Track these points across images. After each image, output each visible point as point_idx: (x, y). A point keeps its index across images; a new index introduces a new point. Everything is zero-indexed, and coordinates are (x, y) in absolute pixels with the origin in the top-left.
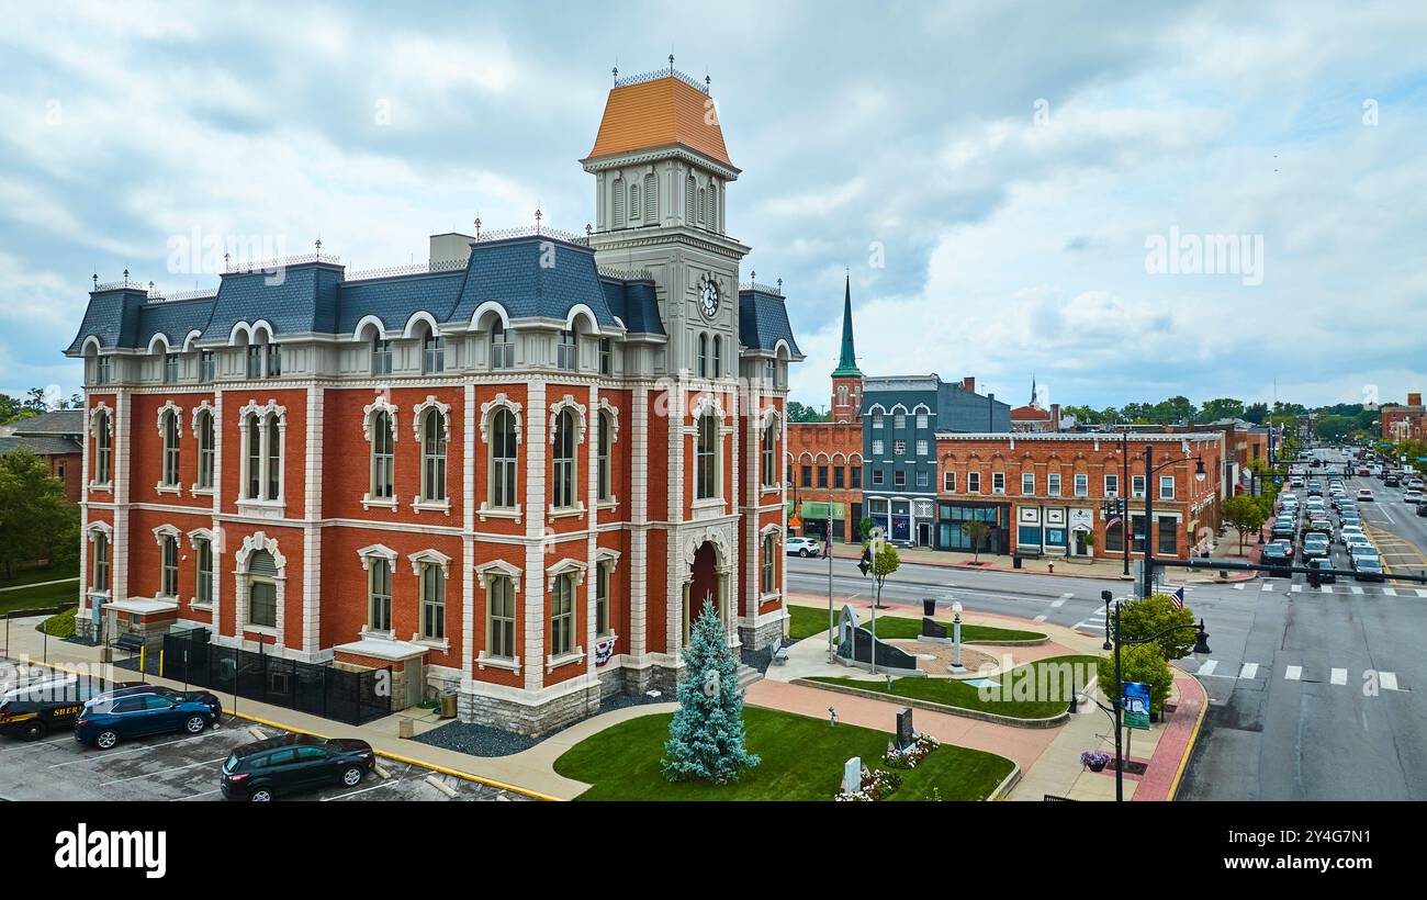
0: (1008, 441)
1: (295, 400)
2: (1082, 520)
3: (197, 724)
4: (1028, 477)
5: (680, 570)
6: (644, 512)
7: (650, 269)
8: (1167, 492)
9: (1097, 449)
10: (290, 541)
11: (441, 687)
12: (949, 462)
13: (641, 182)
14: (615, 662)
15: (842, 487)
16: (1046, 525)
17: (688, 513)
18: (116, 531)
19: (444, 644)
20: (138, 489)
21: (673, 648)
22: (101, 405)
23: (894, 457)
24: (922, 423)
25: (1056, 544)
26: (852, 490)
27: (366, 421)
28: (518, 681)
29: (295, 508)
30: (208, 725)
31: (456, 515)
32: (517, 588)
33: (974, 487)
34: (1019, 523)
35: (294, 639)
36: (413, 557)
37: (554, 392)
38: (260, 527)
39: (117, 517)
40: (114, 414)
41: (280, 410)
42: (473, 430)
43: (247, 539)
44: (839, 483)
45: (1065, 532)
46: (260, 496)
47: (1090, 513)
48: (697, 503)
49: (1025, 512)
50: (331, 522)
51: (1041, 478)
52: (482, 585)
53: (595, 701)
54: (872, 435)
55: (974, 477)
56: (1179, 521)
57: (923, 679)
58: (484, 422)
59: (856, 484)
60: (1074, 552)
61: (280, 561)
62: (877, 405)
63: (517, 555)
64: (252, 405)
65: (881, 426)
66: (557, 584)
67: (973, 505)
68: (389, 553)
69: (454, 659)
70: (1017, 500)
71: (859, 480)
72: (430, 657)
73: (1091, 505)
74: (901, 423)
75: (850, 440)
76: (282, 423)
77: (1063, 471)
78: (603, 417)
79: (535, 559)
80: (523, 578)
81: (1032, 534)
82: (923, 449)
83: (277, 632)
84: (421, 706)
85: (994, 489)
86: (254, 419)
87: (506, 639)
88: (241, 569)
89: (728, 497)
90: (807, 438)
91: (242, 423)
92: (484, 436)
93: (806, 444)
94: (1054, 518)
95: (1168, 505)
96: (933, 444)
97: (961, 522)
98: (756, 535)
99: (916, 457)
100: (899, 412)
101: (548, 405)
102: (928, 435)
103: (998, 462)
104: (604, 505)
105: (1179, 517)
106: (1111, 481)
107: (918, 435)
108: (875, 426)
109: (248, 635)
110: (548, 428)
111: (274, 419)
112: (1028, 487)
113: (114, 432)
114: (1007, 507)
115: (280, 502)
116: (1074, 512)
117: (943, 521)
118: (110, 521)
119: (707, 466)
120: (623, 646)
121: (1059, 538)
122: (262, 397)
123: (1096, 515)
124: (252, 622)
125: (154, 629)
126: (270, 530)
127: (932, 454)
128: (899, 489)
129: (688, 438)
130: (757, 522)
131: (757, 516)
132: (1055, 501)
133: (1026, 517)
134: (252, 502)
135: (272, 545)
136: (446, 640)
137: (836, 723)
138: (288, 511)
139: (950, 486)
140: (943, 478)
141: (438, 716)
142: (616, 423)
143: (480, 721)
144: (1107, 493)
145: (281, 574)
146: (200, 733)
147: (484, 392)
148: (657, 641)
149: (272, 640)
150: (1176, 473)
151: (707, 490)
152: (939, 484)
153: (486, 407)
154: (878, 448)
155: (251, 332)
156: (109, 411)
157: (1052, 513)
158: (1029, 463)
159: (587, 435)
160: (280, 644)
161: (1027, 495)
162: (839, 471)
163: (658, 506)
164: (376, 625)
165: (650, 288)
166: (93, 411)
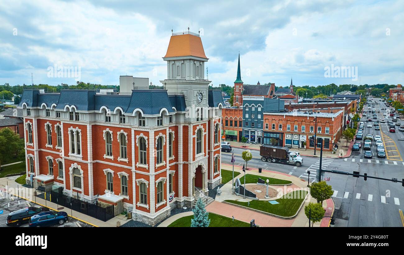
0: (283, 116)
1: (84, 128)
2: (303, 138)
3: (62, 222)
4: (289, 126)
5: (192, 175)
6: (182, 160)
8: (327, 131)
9: (308, 119)
10: (85, 167)
11: (127, 209)
12: (267, 121)
13: (180, 65)
14: (175, 199)
15: (237, 126)
16: (293, 139)
17: (194, 159)
18: (35, 157)
19: (128, 197)
20: (40, 145)
21: (190, 196)
22: (29, 122)
23: (251, 118)
24: (259, 109)
25: (296, 144)
26: (240, 127)
27: (104, 135)
28: (148, 211)
29: (85, 157)
30: (65, 221)
31: (130, 163)
32: (147, 187)
33: (274, 128)
34: (286, 138)
35: (86, 193)
36: (118, 173)
37: (156, 133)
38: (76, 162)
39: (35, 153)
40: (32, 125)
41: (80, 130)
42: (134, 143)
43: (72, 165)
44: (236, 125)
45: (298, 141)
46: (75, 153)
47: (305, 136)
48: (196, 156)
49: (288, 135)
50: (95, 161)
51: (292, 126)
52: (138, 185)
53: (169, 213)
54: (245, 112)
55: (274, 125)
56: (330, 140)
57: (258, 201)
58: (137, 141)
59: (240, 126)
60: (301, 147)
61: (82, 172)
62: (247, 104)
63: (147, 178)
64: (71, 128)
65: (248, 110)
66: (158, 185)
67: (273, 133)
68: (112, 172)
69: (131, 201)
70: (286, 132)
71: (241, 125)
72: (124, 200)
73: (306, 134)
74: (253, 109)
75: (239, 114)
76: (80, 134)
77: (299, 125)
78: (170, 135)
79: (152, 179)
80: (149, 184)
81: (289, 141)
82: (259, 117)
83: (82, 190)
84: (122, 214)
85: (279, 129)
86: (72, 132)
87: (145, 199)
88: (71, 172)
89: (205, 152)
90: (227, 112)
91: (69, 133)
92: (137, 145)
93: (227, 114)
94: (296, 137)
95: (327, 135)
96: (262, 116)
97: (270, 137)
98: (213, 158)
99: (257, 119)
100: (253, 106)
101: (155, 136)
102: (261, 113)
103: (280, 121)
104: (171, 158)
105: (330, 138)
106: (312, 128)
107: (258, 113)
108: (246, 110)
109: (74, 190)
110: (155, 143)
111: (78, 133)
112: (289, 129)
113: (33, 130)
114: (282, 134)
115: (81, 156)
116: (301, 136)
117: (264, 137)
118: (33, 154)
119: (199, 145)
121: (297, 143)
122: (74, 126)
123: (307, 137)
124: (75, 186)
125: (48, 185)
126: (79, 163)
127: (262, 118)
128: (253, 128)
129: (194, 138)
130: (213, 154)
131: (213, 153)
132: (296, 133)
133: (288, 137)
134: (73, 154)
135: (79, 167)
136: (128, 196)
137: (234, 220)
138: (83, 158)
139: (267, 127)
140: (265, 125)
141: (127, 218)
142: (174, 136)
143: (138, 220)
144: (310, 131)
145: (82, 175)
146: (63, 224)
147: (137, 132)
148: (186, 193)
149: (81, 192)
150: (330, 126)
151: (199, 151)
152: (264, 127)
153: (138, 137)
154: (247, 116)
155: (70, 108)
156: (31, 124)
157: (295, 136)
158: (289, 122)
159: (166, 143)
160: (83, 194)
161: (288, 131)
162: (236, 122)
163: (186, 157)
165: (183, 97)
166: (27, 123)
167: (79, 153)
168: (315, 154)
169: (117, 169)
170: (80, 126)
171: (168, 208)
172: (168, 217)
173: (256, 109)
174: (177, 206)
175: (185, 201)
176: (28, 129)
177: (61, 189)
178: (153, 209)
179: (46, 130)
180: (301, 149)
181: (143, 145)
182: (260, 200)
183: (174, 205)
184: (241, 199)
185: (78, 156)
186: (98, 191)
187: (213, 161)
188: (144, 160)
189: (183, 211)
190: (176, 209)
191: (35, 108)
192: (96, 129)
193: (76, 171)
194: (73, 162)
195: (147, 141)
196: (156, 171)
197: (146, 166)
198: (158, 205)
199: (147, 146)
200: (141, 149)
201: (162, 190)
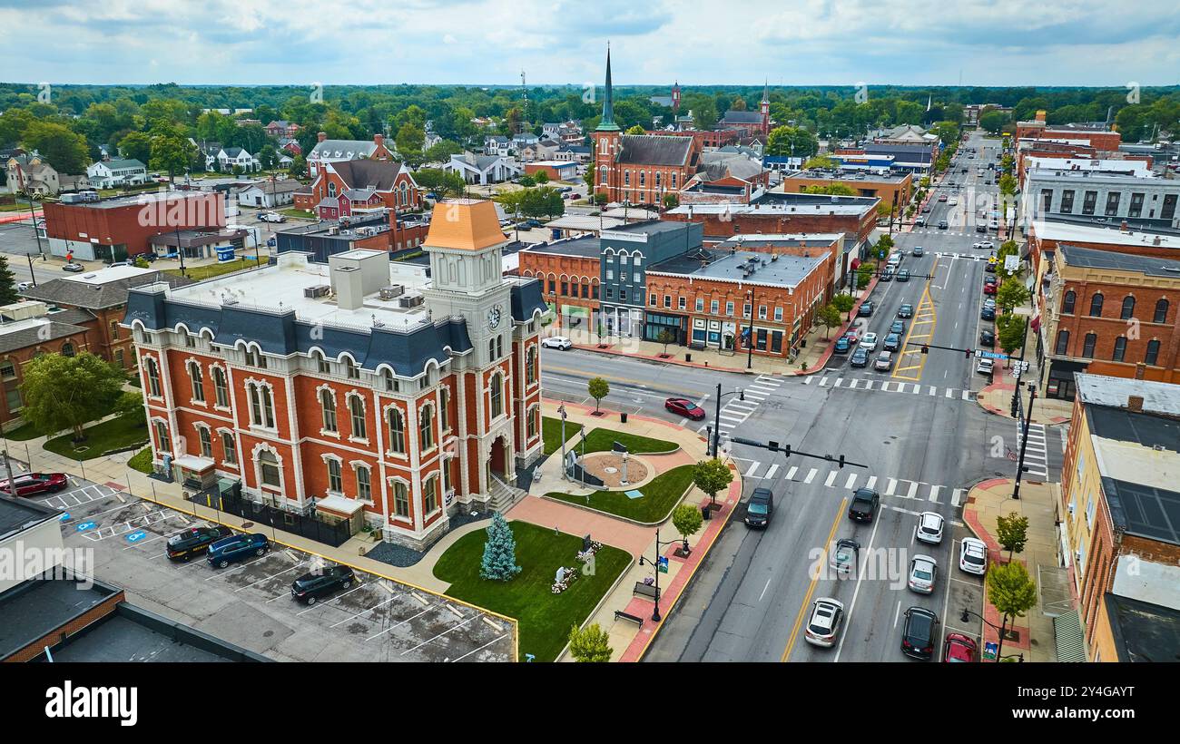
0: (688, 278)
1: (278, 383)
2: (730, 329)
3: (261, 552)
4: (700, 301)
6: (465, 432)
7: (462, 312)
8: (778, 316)
9: (740, 288)
10: (285, 451)
11: (372, 522)
12: (653, 288)
13: (455, 261)
14: (455, 501)
15: (587, 297)
16: (709, 330)
17: (487, 429)
18: (171, 423)
19: (371, 503)
21: (482, 492)
22: (148, 355)
23: (619, 282)
24: (637, 262)
25: (715, 341)
26: (594, 300)
27: (318, 395)
28: (412, 528)
29: (284, 433)
30: (266, 551)
31: (373, 447)
32: (408, 490)
33: (668, 304)
34: (693, 328)
35: (291, 494)
36: (352, 462)
37: (419, 402)
38: (265, 440)
39: (170, 416)
40: (158, 361)
41: (270, 386)
42: (379, 418)
43: (258, 445)
44: (585, 295)
45: (720, 334)
46: (263, 424)
47: (734, 325)
48: (492, 422)
49: (697, 321)
51: (708, 303)
52: (391, 485)
53: (447, 526)
54: (606, 267)
55: (668, 298)
56: (784, 334)
57: (606, 492)
58: (385, 415)
59: (595, 296)
60: (724, 347)
61: (279, 458)
62: (609, 248)
63: (408, 476)
64: (251, 379)
65: (612, 261)
66: (427, 486)
67: (667, 315)
68: (339, 459)
69: (378, 509)
70: (694, 315)
71: (598, 294)
72: (365, 508)
73: (736, 321)
74: (624, 261)
75: (592, 268)
76: (271, 392)
77: (720, 299)
78: (443, 392)
79: (416, 478)
80: (411, 486)
81: (700, 334)
82: (637, 278)
83: (282, 489)
84: (364, 531)
85: (680, 306)
86: (253, 387)
87: (404, 507)
88: (255, 459)
89: (508, 412)
90: (565, 264)
91: (247, 387)
92: (386, 421)
93: (564, 269)
94: (714, 327)
95: (779, 325)
96: (643, 277)
97: (660, 325)
99: (633, 283)
100: (622, 253)
101: (417, 408)
102: (640, 270)
103: (682, 291)
104: (446, 432)
105: (784, 331)
106: (747, 307)
107: (635, 269)
108: (608, 261)
109: (263, 489)
110: (418, 419)
111: (265, 389)
112: (699, 307)
113: (160, 371)
114: (686, 318)
115: (275, 430)
116: (725, 324)
117: (648, 323)
118: (167, 418)
119: (497, 401)
120: (459, 492)
121: (716, 338)
122: (258, 377)
123: (738, 327)
125: (205, 477)
126: (271, 443)
127: (643, 282)
128: (622, 302)
129: (486, 394)
130: (524, 406)
131: (525, 404)
132: (714, 317)
133: (698, 325)
134: (257, 426)
135: (273, 450)
136: (373, 501)
137: (559, 533)
138: (280, 435)
139: (653, 303)
140: (648, 298)
141: (373, 538)
142: (449, 393)
143: (394, 542)
144: (744, 314)
145: (280, 466)
146: (263, 556)
147: (384, 401)
148: (475, 488)
149: (279, 494)
150: (784, 306)
151: (497, 412)
152: (647, 301)
153: (386, 408)
154: (610, 275)
155: (248, 346)
156: (154, 360)
157: (713, 323)
158: (701, 293)
159: (436, 414)
160: (284, 496)
161: (698, 312)
162: (585, 287)
163: (472, 428)
164: (334, 489)
165: (464, 324)
166: (144, 358)
167: (270, 424)
168: (749, 367)
169: (348, 456)
170: (269, 379)
171: (445, 518)
172: (444, 534)
173: (631, 260)
174: (460, 511)
175: (473, 501)
176: (147, 369)
177: (238, 486)
178: (419, 524)
179: (189, 373)
180: (725, 353)
181: (396, 421)
182: (611, 489)
183: (454, 509)
184: (578, 490)
185: (269, 429)
186: (312, 490)
187: (525, 418)
188: (401, 446)
189: (471, 520)
190: (459, 517)
191: (163, 330)
192: (302, 384)
193: (265, 456)
194: (261, 440)
195: (403, 416)
196: (421, 462)
197: (404, 457)
198: (427, 518)
199: (404, 425)
200: (393, 427)
201: (433, 491)
